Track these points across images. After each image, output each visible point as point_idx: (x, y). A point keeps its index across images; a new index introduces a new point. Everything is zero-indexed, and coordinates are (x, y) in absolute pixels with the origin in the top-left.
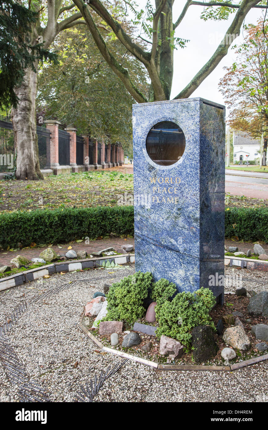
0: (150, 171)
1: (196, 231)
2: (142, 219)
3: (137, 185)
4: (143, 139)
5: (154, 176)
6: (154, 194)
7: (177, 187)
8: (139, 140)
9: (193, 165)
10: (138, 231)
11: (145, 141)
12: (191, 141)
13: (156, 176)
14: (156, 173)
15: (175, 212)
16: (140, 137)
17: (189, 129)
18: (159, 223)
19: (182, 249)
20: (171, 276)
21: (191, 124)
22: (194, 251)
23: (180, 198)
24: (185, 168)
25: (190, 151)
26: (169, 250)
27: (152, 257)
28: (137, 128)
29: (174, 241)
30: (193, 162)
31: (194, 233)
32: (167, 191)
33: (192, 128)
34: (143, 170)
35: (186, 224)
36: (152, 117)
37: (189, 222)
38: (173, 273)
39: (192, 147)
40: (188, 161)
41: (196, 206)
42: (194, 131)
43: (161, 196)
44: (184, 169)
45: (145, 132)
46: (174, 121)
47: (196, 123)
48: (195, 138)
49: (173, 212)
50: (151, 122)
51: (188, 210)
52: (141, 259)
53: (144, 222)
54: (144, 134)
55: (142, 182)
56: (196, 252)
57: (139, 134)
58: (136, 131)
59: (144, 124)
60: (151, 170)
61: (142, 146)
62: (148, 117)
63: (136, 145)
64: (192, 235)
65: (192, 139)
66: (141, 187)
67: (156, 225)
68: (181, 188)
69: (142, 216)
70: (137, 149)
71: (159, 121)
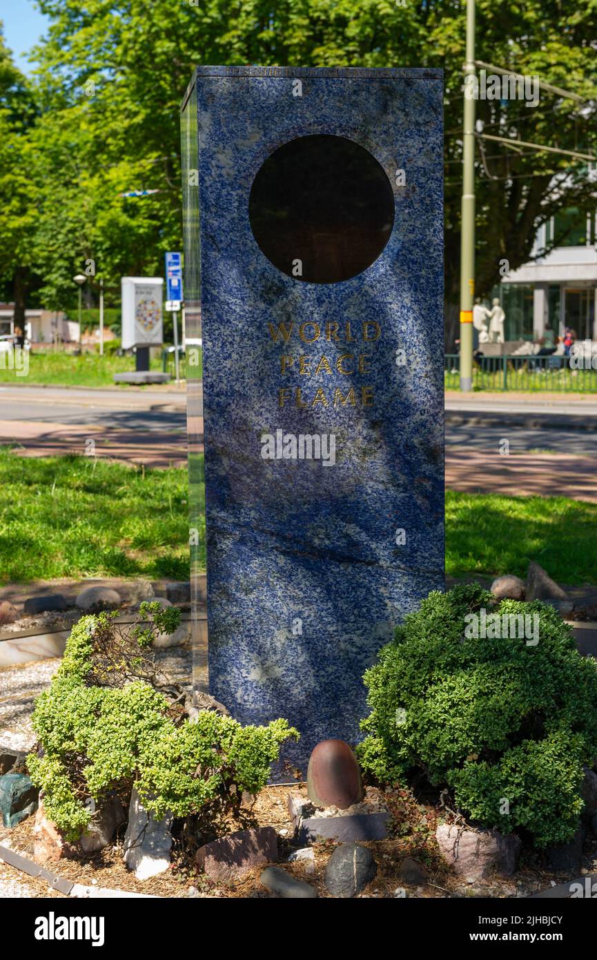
0: (270, 303)
1: (433, 487)
2: (236, 470)
3: (218, 350)
4: (240, 192)
5: (284, 319)
6: (284, 378)
7: (368, 352)
8: (224, 192)
9: (422, 281)
10: (223, 514)
11: (246, 197)
12: (416, 206)
13: (293, 318)
14: (290, 309)
15: (360, 434)
16: (231, 184)
17: (408, 165)
18: (304, 477)
19: (386, 553)
20: (349, 647)
21: (413, 151)
22: (427, 555)
23: (377, 388)
24: (397, 290)
25: (412, 236)
26: (341, 562)
27: (275, 596)
28: (215, 149)
29: (358, 530)
30: (423, 273)
31: (426, 497)
32: (332, 368)
33: (420, 163)
34: (242, 299)
35: (400, 470)
36: (276, 119)
37: (408, 462)
38: (355, 639)
39: (418, 224)
40: (406, 267)
41: (432, 411)
42: (425, 174)
43: (309, 384)
44: (394, 293)
45: (248, 168)
46: (355, 138)
47: (433, 149)
48: (430, 196)
49: (353, 435)
50: (274, 135)
51: (404, 424)
52: (235, 609)
53: (244, 478)
54: (243, 174)
55: (237, 339)
56: (432, 555)
57: (224, 172)
58: (214, 163)
59: (245, 138)
60: (274, 298)
61: (235, 215)
62: (260, 114)
63: (213, 210)
64: (419, 502)
65: (417, 198)
66: (234, 356)
67: (291, 485)
68: (382, 354)
69: (236, 459)
70: (216, 224)
71: (301, 131)
